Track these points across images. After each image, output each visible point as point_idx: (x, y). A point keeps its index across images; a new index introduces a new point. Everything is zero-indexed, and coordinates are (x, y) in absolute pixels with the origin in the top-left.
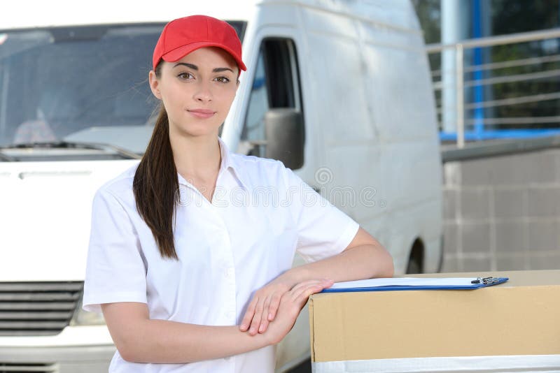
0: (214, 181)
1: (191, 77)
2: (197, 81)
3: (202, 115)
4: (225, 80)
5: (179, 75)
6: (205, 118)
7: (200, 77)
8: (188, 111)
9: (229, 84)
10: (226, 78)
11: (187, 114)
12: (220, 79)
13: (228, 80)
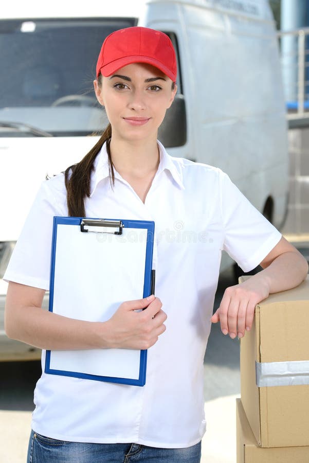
0: (150, 181)
1: (126, 87)
2: (132, 90)
3: (137, 123)
4: (158, 89)
5: (116, 86)
6: (140, 125)
7: (134, 87)
8: (124, 118)
9: (161, 92)
10: (158, 87)
11: (123, 121)
12: (153, 88)
13: (160, 88)
